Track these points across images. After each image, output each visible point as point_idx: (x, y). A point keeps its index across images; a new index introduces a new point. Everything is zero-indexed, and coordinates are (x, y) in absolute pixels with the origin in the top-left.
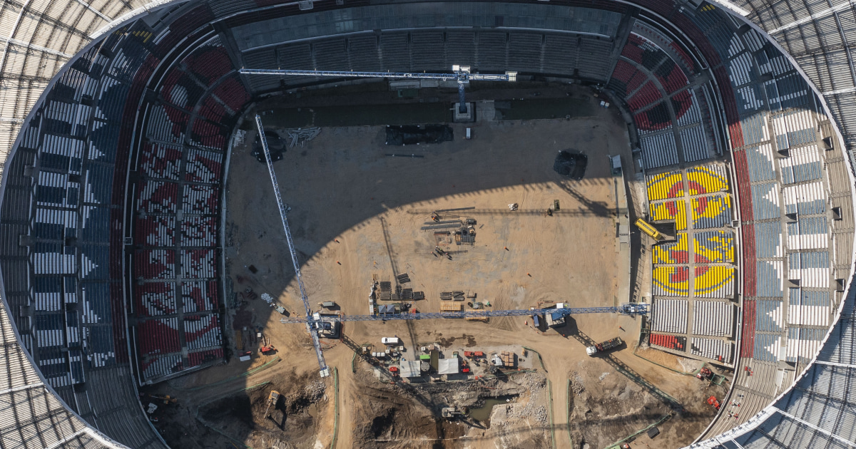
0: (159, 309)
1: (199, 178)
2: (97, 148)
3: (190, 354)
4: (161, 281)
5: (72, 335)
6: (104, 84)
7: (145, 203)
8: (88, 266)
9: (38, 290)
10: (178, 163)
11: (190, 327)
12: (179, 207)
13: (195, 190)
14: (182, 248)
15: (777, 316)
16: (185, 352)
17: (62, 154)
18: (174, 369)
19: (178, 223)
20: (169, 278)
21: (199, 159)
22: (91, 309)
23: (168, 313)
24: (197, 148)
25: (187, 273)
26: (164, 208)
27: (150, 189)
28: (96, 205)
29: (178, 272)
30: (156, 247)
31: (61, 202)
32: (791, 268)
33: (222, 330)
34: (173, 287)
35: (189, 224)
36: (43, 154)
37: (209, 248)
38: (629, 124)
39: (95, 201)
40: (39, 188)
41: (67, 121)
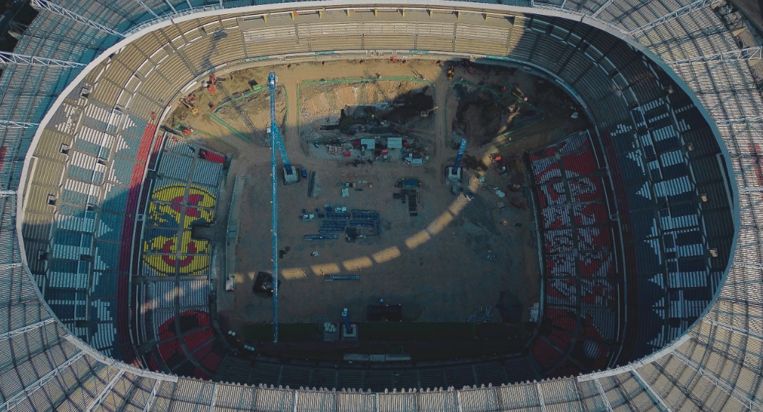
0: (582, 183)
1: (564, 282)
2: (657, 284)
3: (554, 155)
4: (583, 203)
5: (647, 140)
6: (662, 340)
7: (605, 259)
8: (645, 192)
9: (683, 164)
10: (583, 293)
11: (558, 172)
12: (577, 259)
13: (566, 273)
14: (570, 228)
15: (122, 144)
16: (558, 156)
17: (687, 274)
18: (565, 143)
19: (576, 246)
20: (577, 206)
21: (567, 298)
22: (636, 161)
23: (574, 180)
24: (569, 306)
25: (563, 210)
26: (589, 257)
27: (603, 270)
28: (647, 239)
29: (571, 211)
30: (592, 227)
31: (678, 235)
32: (102, 174)
33: (532, 174)
34: (573, 200)
35: (567, 246)
36: (703, 269)
37: (549, 229)
38: (215, 319)
39: (648, 241)
40: (700, 241)
41: (689, 302)
